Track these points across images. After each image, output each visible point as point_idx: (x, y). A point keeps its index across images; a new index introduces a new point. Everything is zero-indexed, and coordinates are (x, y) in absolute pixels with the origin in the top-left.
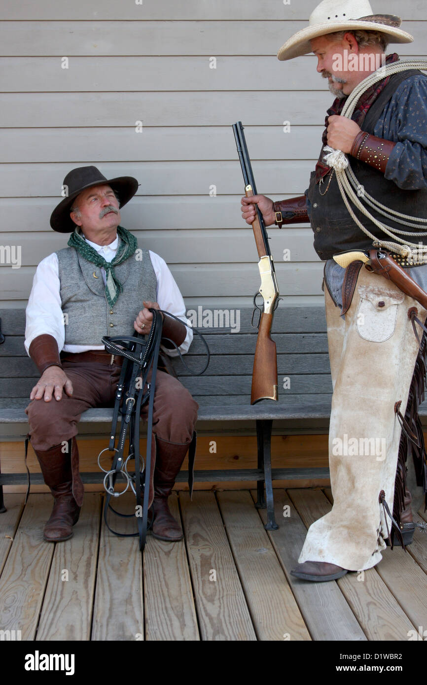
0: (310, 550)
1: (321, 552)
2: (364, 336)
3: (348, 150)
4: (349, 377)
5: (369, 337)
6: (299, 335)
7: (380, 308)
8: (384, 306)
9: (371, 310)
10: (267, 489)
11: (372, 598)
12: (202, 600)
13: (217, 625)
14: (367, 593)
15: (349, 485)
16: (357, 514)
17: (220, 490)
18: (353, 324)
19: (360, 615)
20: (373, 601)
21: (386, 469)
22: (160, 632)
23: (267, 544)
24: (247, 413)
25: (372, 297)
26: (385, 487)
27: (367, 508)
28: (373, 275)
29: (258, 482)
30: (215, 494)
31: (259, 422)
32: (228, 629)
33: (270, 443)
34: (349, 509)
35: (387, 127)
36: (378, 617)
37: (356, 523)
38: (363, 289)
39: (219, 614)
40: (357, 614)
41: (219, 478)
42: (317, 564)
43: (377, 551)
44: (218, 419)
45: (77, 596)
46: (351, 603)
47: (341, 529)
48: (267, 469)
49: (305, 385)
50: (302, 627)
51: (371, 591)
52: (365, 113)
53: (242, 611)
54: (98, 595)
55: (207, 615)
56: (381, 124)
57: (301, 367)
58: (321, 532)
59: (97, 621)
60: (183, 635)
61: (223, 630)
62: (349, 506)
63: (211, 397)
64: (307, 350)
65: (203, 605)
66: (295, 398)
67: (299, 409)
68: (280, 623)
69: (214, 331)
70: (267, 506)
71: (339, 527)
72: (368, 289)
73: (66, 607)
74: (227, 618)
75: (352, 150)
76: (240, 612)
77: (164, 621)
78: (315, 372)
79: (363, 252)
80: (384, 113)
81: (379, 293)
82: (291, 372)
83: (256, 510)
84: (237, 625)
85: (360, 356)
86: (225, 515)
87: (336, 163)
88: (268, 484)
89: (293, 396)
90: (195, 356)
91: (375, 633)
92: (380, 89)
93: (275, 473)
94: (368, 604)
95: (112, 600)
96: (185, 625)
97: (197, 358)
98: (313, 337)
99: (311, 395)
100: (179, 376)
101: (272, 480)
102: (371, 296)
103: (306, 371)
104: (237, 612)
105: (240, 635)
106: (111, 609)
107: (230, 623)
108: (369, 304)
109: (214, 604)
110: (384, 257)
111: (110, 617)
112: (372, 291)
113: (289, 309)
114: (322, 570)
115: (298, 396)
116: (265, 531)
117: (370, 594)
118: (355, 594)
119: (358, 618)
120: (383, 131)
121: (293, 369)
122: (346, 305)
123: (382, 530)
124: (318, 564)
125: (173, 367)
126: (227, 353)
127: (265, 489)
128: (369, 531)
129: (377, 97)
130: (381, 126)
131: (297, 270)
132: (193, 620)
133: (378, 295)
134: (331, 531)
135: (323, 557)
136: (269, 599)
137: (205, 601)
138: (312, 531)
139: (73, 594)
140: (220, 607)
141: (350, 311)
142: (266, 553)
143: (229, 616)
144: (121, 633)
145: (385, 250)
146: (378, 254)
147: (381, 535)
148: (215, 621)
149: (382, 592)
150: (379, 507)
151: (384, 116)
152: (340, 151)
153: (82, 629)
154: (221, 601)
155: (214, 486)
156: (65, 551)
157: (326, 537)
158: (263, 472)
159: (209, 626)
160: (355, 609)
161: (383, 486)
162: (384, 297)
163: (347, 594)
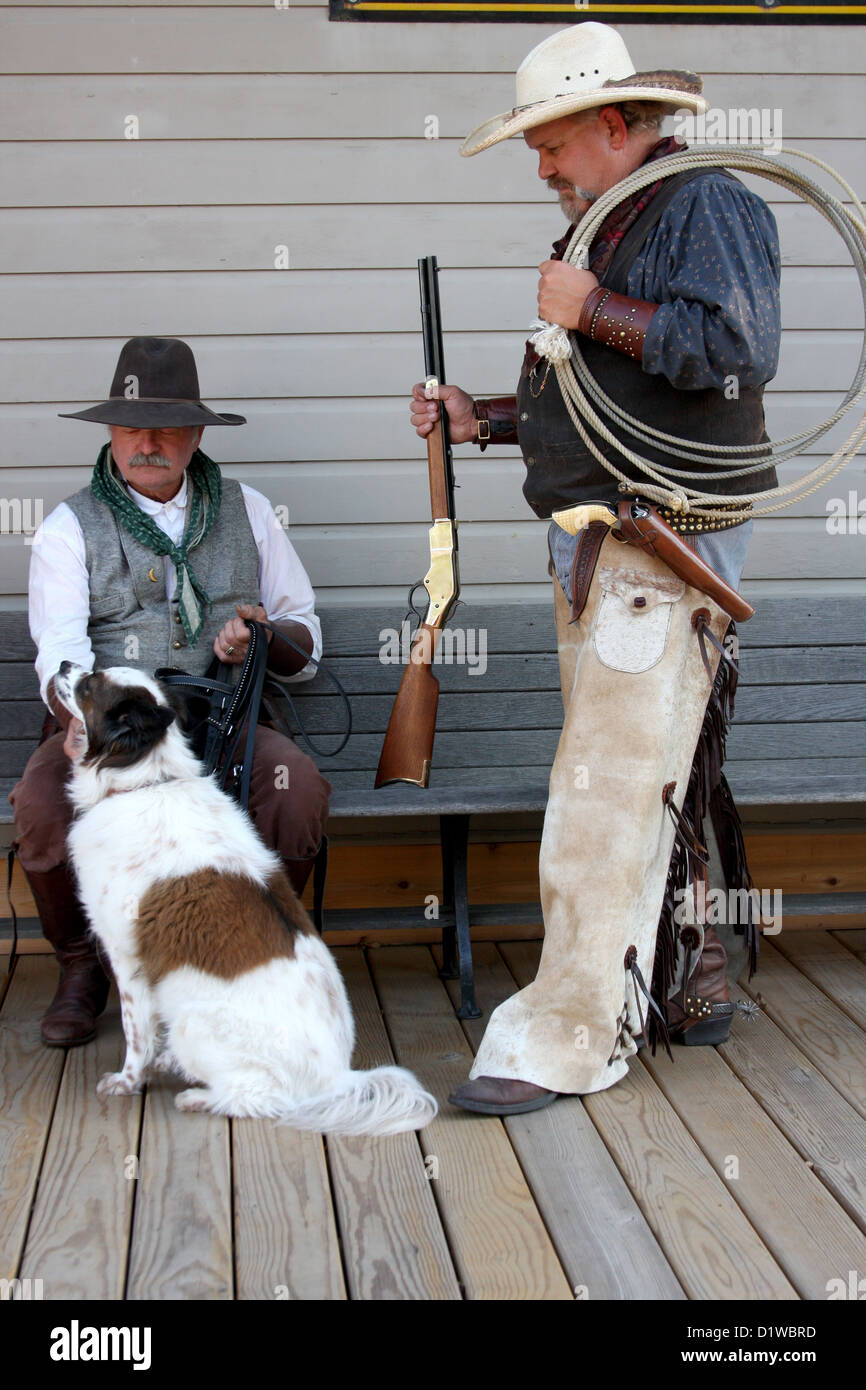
0: (491, 1054)
1: (511, 1060)
2: (606, 662)
3: (574, 323)
4: (578, 737)
5: (615, 663)
6: (518, 656)
7: (636, 610)
8: (645, 605)
9: (621, 613)
10: (460, 945)
11: (656, 1143)
12: (339, 1151)
13: (366, 1198)
14: (645, 1134)
15: (568, 935)
16: (581, 991)
17: (375, 945)
18: (589, 640)
19: (632, 1176)
20: (657, 1148)
21: (641, 907)
22: (261, 1211)
23: (461, 1045)
24: (421, 802)
25: (623, 589)
26: (637, 940)
27: (600, 978)
28: (627, 547)
29: (444, 929)
30: (366, 953)
31: (446, 819)
32: (387, 1205)
33: (465, 858)
34: (565, 980)
35: (650, 271)
36: (666, 1177)
37: (579, 1007)
38: (607, 574)
39: (371, 1177)
40: (627, 1172)
41: (372, 923)
42: (498, 1083)
43: (618, 1057)
44: (368, 814)
45: (108, 1145)
46: (615, 1151)
47: (551, 1016)
48: (460, 907)
49: (531, 750)
50: (525, 1197)
51: (652, 1131)
52: (614, 247)
53: (414, 1172)
54: (147, 1144)
55: (349, 1178)
56: (641, 268)
57: (523, 716)
58: (513, 1023)
59: (143, 1192)
60: (303, 1215)
61: (378, 1206)
62: (566, 974)
63: (355, 772)
64: (534, 684)
65: (342, 1159)
66: (513, 773)
67: (519, 794)
68: (484, 1191)
69: (361, 650)
70: (461, 973)
71: (546, 1014)
72: (617, 575)
73: (86, 1165)
74: (386, 1185)
75: (580, 323)
76: (411, 1172)
77: (269, 1192)
78: (548, 726)
79: (606, 505)
80: (647, 247)
81: (637, 582)
82: (504, 726)
83: (440, 982)
84: (403, 1195)
85: (599, 698)
86: (385, 992)
87: (550, 349)
88: (463, 933)
89: (508, 769)
90: (326, 698)
91: (660, 1208)
92: (642, 203)
93: (475, 914)
94: (648, 1154)
95: (171, 1154)
96: (308, 1198)
97: (328, 701)
98: (545, 659)
99: (542, 768)
100: (295, 734)
101: (471, 925)
102: (622, 587)
103: (533, 723)
104: (405, 1172)
105: (410, 1215)
106: (170, 1170)
107: (392, 1192)
108: (617, 601)
109: (361, 1158)
110: (645, 514)
111: (168, 1184)
112: (625, 578)
113: (499, 607)
114: (507, 1094)
115: (518, 769)
116: (457, 1022)
117: (650, 1136)
118: (624, 1137)
119: (628, 1180)
120: (644, 279)
121: (506, 720)
122: (580, 604)
123: (628, 1018)
124: (501, 1082)
125: (285, 720)
126: (386, 690)
127: (457, 943)
128: (601, 1022)
129: (638, 217)
130: (641, 270)
131: (514, 536)
132: (323, 1188)
133: (635, 585)
134: (532, 1021)
135: (516, 1070)
136: (464, 1149)
137: (345, 1153)
138: (496, 1021)
139: (99, 1142)
140: (373, 1163)
141: (585, 615)
142: (459, 1061)
143: (390, 1180)
144: (188, 1213)
145: (646, 502)
146: (633, 509)
147: (627, 1027)
148: (364, 1190)
149: (673, 1130)
150: (624, 977)
151: (646, 251)
152: (557, 326)
153: (115, 1208)
154: (376, 1153)
155: (363, 938)
156: (85, 1062)
157: (523, 1033)
158: (453, 912)
159: (352, 1199)
160: (623, 1165)
161: (635, 938)
162: (645, 589)
163: (609, 1137)
